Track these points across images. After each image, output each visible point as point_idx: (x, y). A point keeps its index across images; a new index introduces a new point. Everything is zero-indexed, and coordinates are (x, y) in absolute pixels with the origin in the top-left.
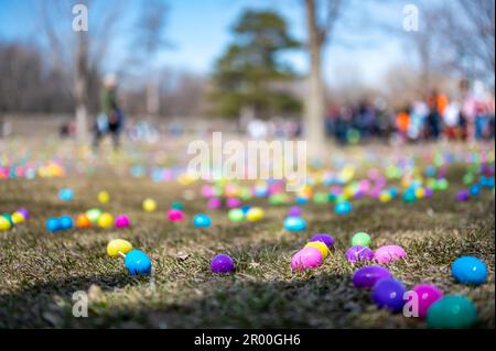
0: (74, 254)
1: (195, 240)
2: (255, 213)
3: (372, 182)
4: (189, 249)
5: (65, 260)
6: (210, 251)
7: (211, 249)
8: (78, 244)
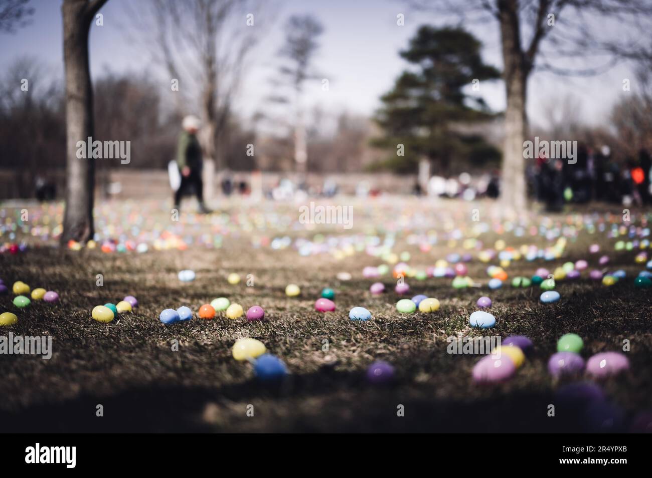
0: (190, 357)
1: (348, 341)
2: (429, 304)
3: (592, 260)
4: (339, 352)
5: (179, 364)
6: (367, 355)
7: (369, 352)
8: (196, 343)
